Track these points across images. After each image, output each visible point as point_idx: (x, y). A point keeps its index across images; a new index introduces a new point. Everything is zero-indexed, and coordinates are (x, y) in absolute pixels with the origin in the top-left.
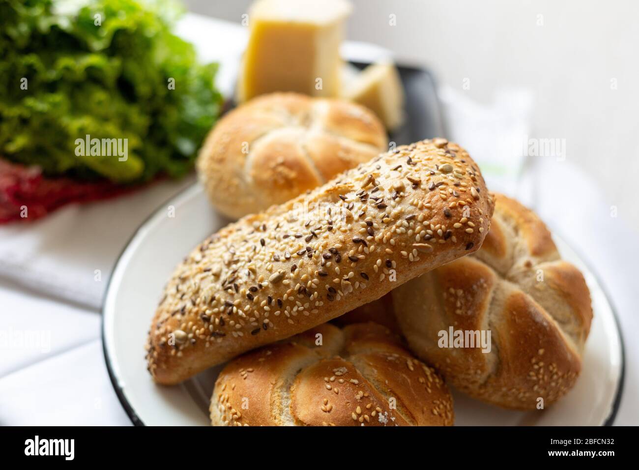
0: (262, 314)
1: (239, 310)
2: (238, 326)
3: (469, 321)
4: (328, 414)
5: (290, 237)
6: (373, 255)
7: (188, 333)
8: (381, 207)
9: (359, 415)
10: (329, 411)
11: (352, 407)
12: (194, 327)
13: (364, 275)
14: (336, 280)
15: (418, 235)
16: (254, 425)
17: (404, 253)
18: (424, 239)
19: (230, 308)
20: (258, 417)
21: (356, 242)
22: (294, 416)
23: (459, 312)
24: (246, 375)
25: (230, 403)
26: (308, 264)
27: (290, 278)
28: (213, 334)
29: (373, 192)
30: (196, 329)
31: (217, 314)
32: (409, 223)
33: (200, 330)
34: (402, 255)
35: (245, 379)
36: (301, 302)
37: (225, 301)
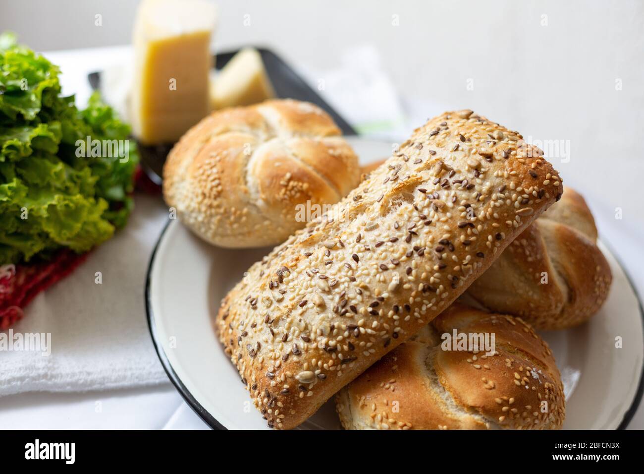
0: (392, 324)
1: (367, 329)
2: (369, 344)
3: (541, 264)
4: (493, 391)
5: (385, 244)
6: (483, 235)
7: (313, 371)
8: (470, 188)
9: (520, 380)
10: (494, 388)
11: (509, 375)
12: (320, 363)
13: (480, 255)
14: (456, 268)
15: (516, 202)
16: (431, 429)
17: (509, 222)
18: (523, 204)
19: (356, 330)
20: (431, 419)
21: (463, 227)
22: (464, 405)
23: (530, 259)
24: (392, 388)
25: (392, 418)
26: (421, 262)
27: (409, 281)
28: (344, 361)
29: (451, 177)
30: (323, 364)
31: (342, 342)
32: (504, 194)
33: (327, 362)
34: (507, 225)
35: (393, 391)
36: (427, 300)
37: (347, 326)
